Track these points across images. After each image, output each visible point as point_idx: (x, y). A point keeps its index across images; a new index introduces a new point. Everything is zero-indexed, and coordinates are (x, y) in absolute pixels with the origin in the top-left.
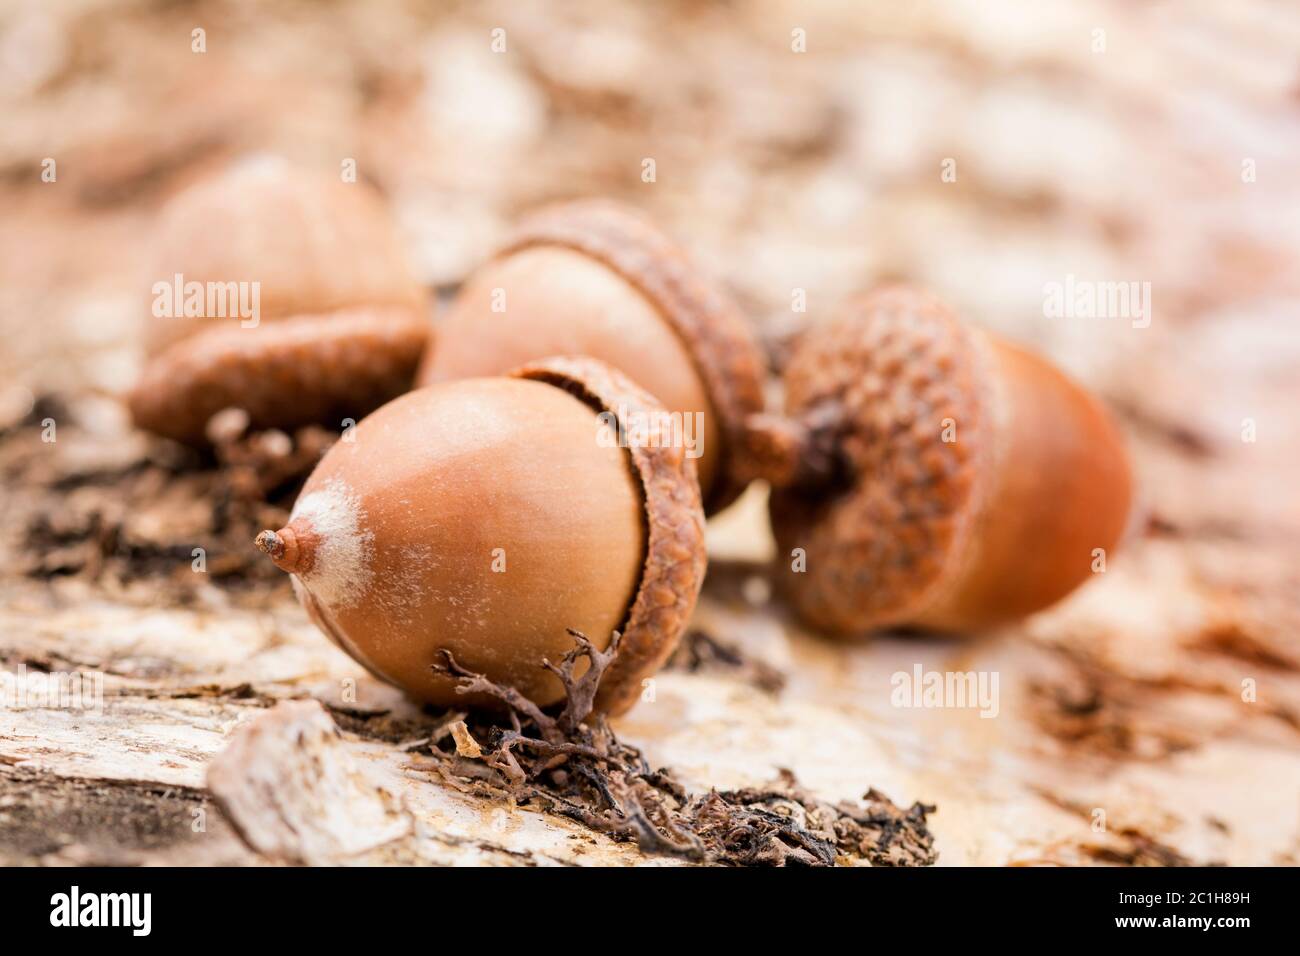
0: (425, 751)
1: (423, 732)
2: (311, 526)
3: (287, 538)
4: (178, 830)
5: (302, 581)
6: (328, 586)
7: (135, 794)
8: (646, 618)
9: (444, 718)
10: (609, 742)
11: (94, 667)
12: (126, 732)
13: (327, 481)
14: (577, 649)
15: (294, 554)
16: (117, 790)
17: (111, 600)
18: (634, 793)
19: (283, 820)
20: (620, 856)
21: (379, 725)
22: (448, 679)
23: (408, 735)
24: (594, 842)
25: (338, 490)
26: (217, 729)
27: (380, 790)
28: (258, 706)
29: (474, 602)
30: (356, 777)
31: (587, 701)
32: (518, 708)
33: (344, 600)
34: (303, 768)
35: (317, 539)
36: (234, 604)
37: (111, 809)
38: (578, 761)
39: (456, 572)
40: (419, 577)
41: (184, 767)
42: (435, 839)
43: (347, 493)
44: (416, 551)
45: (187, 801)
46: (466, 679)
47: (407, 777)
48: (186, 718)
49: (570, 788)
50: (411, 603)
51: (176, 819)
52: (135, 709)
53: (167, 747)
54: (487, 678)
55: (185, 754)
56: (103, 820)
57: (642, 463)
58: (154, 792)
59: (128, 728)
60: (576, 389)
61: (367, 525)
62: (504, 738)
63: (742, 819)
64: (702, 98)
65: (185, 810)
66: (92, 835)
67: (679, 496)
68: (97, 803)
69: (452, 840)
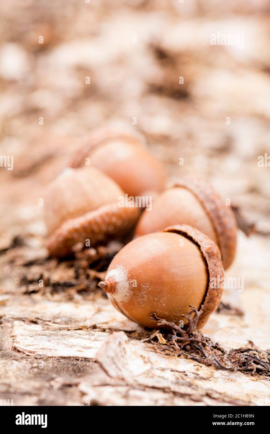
0: (149, 342)
1: (147, 336)
2: (114, 279)
3: (107, 283)
4: (85, 371)
5: (111, 295)
6: (120, 296)
7: (71, 361)
8: (209, 300)
9: (153, 332)
10: (201, 337)
11: (50, 321)
12: (64, 341)
13: (117, 266)
14: (192, 311)
15: (110, 288)
16: (66, 359)
17: (49, 300)
18: (213, 353)
19: (117, 367)
20: (209, 370)
21: (135, 335)
22: (155, 321)
23: (143, 337)
24: (201, 367)
25: (121, 268)
26: (90, 339)
27: (142, 356)
28: (99, 331)
29: (162, 299)
30: (135, 352)
31: (195, 325)
32: (175, 328)
33: (124, 300)
34: (121, 351)
35: (116, 283)
36: (85, 299)
37: (65, 365)
38: (193, 343)
39: (157, 291)
40: (146, 293)
41: (83, 351)
42: (158, 369)
43: (123, 269)
44: (145, 285)
45: (86, 362)
46: (160, 321)
47: (145, 350)
48: (79, 336)
49: (192, 351)
50: (144, 300)
51: (84, 368)
52: (64, 334)
53: (77, 345)
54: (166, 320)
55: (82, 347)
56: (64, 369)
57: (206, 255)
58: (76, 360)
59: (64, 340)
60: (185, 235)
61: (130, 278)
62: (173, 338)
63: (242, 358)
64: (190, 136)
65: (86, 365)
66: (62, 374)
67: (217, 264)
68: (61, 364)
69: (163, 369)
